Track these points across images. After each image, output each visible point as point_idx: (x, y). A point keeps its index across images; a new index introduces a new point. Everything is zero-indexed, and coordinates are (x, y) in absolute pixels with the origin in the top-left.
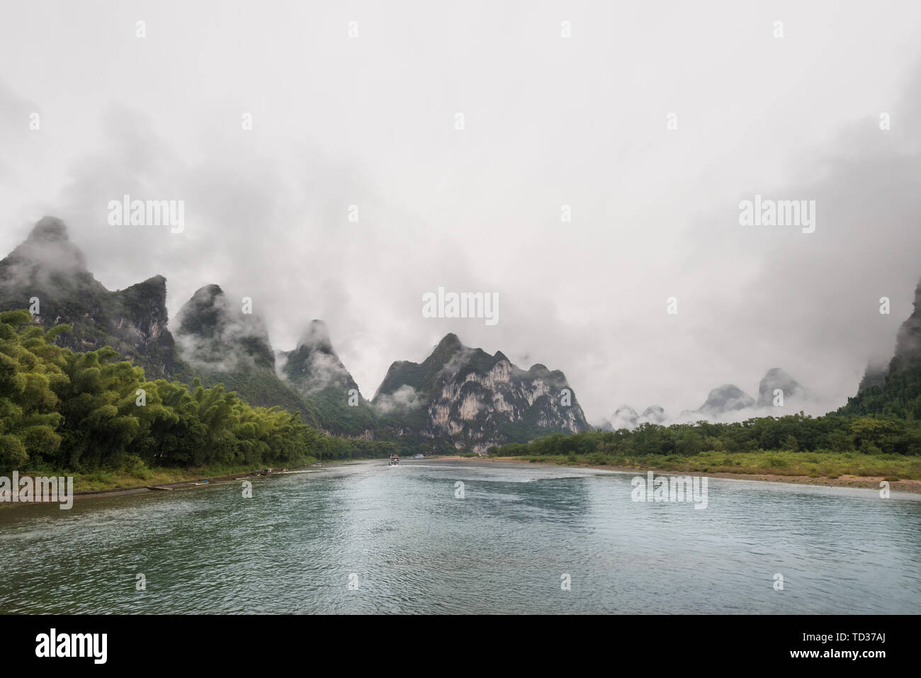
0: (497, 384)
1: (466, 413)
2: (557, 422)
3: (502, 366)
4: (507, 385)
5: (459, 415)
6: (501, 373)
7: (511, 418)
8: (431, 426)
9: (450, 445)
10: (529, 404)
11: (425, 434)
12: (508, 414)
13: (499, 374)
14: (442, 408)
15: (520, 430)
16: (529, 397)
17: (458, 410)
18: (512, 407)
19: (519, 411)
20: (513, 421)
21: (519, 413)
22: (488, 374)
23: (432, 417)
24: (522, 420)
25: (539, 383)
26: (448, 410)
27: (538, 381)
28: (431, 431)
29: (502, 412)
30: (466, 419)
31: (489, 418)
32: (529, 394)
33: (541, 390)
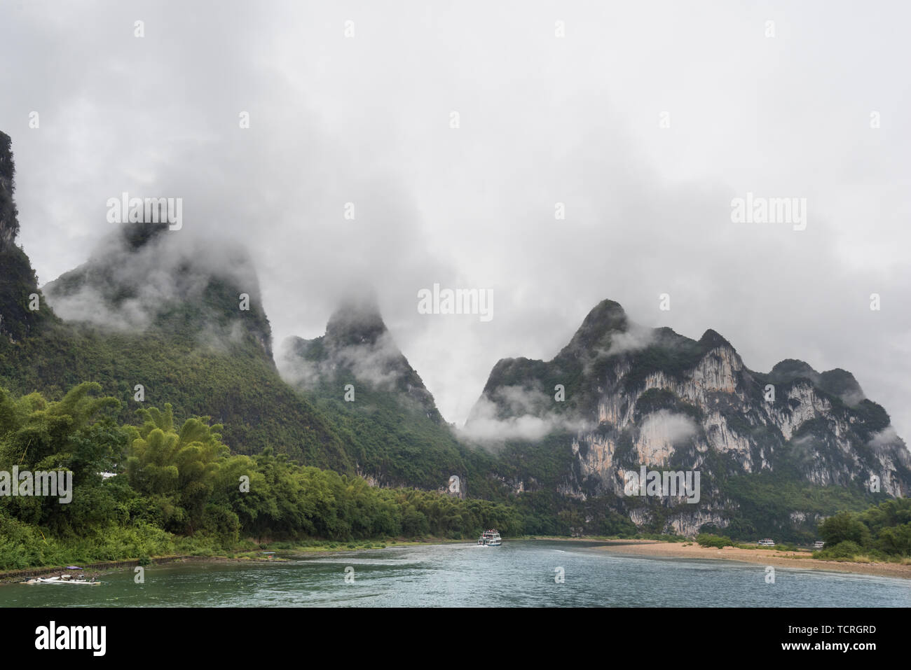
0: (711, 395)
1: (649, 452)
2: (852, 476)
3: (719, 359)
4: (733, 397)
5: (636, 455)
6: (717, 373)
7: (747, 466)
8: (580, 477)
9: (621, 517)
10: (782, 438)
11: (568, 491)
12: (739, 456)
13: (714, 375)
14: (600, 442)
15: (768, 491)
16: (783, 421)
17: (633, 446)
18: (747, 443)
19: (762, 451)
20: (750, 472)
21: (762, 456)
22: (691, 376)
23: (581, 457)
24: (771, 469)
25: (804, 392)
26: (611, 446)
27: (803, 388)
28: (579, 486)
29: (726, 451)
30: (650, 464)
31: (699, 464)
32: (782, 416)
33: (811, 408)
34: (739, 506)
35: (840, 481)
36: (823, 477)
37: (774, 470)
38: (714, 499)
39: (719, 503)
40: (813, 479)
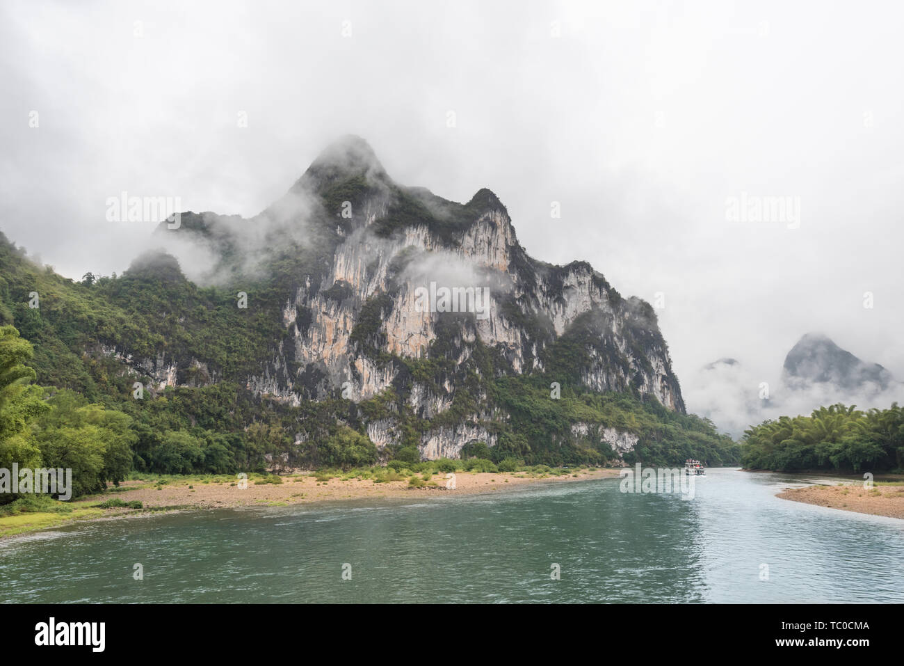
2: (628, 380)
4: (505, 277)
5: (383, 339)
6: (490, 243)
7: (517, 365)
8: (293, 367)
10: (556, 333)
11: (267, 389)
12: (508, 351)
13: (487, 245)
14: (332, 312)
15: (543, 397)
16: (556, 313)
17: (381, 325)
18: (519, 335)
19: (535, 346)
20: (520, 372)
21: (534, 353)
22: (460, 241)
23: (297, 333)
24: (544, 370)
25: (581, 279)
26: (348, 320)
27: (580, 274)
28: (288, 381)
29: (494, 345)
30: (402, 355)
31: (465, 358)
32: (555, 306)
33: (587, 298)
34: (509, 417)
35: (616, 386)
36: (599, 381)
37: (546, 370)
38: (482, 407)
39: (486, 413)
40: (589, 382)
